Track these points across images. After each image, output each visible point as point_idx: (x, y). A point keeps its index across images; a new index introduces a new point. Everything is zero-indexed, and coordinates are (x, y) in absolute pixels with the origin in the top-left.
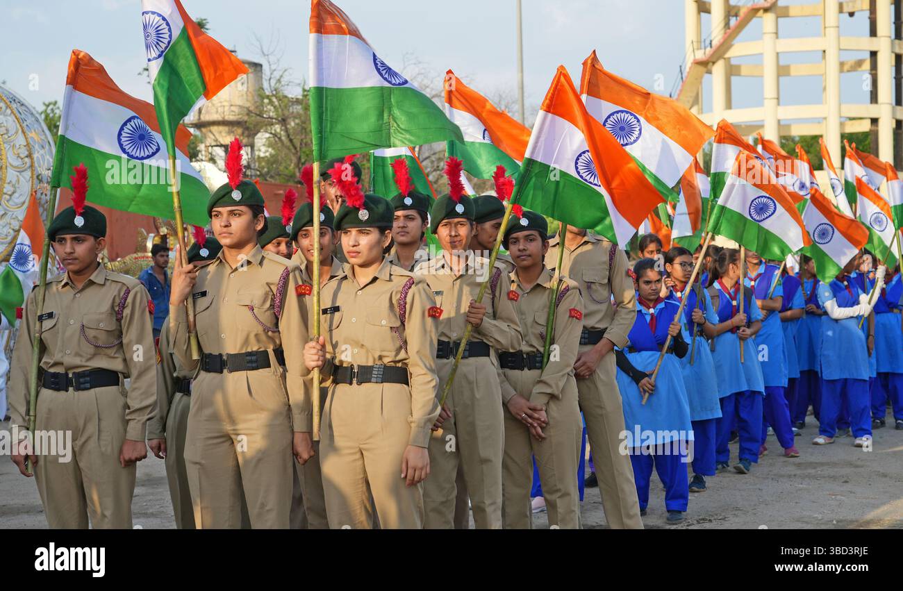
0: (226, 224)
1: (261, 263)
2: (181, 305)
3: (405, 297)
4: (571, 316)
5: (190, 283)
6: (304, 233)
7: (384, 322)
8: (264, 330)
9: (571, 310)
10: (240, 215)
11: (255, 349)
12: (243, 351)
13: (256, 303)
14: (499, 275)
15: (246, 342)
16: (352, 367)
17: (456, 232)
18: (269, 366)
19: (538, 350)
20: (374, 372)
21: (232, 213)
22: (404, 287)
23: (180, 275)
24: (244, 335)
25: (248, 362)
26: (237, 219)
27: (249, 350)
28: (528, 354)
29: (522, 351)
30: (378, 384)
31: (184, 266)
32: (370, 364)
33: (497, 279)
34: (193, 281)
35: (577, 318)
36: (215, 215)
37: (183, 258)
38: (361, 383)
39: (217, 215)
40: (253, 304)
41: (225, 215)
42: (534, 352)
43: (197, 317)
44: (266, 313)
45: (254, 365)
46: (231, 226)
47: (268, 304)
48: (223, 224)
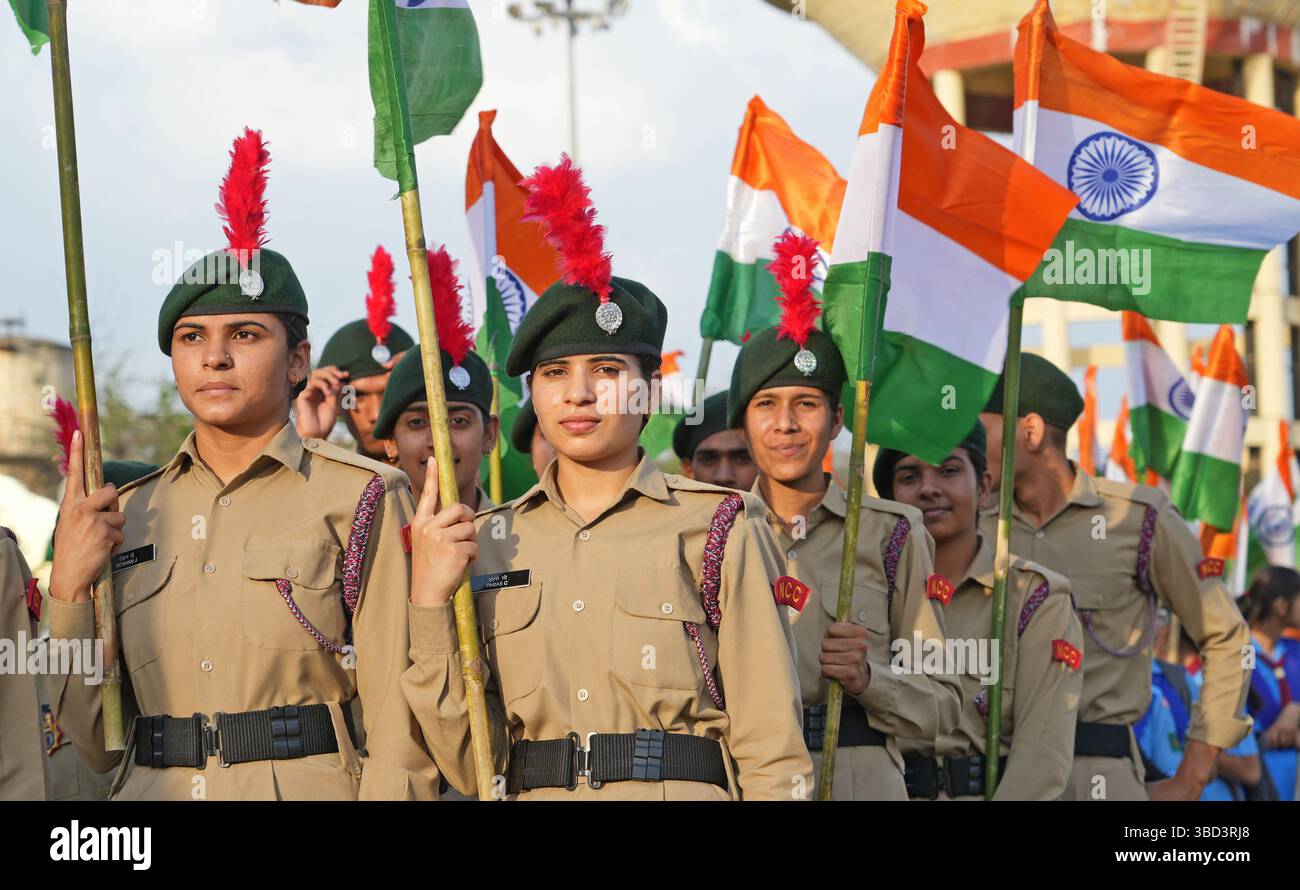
0: (223, 359)
1: (304, 468)
2: (80, 599)
3: (722, 542)
4: (1056, 659)
5: (108, 537)
6: (415, 416)
7: (667, 608)
8: (321, 647)
9: (1056, 643)
10: (257, 337)
11: (293, 701)
12: (263, 707)
13: (299, 571)
14: (904, 534)
15: (272, 679)
16: (572, 742)
17: (792, 421)
18: (332, 748)
19: (973, 746)
20: (638, 752)
21: (235, 331)
22: (716, 516)
23: (81, 513)
24: (267, 659)
25: (276, 736)
26: (246, 348)
27: (278, 703)
28: (947, 756)
29: (932, 749)
30: (651, 784)
31: (91, 491)
32: (625, 728)
33: (900, 543)
34: (116, 533)
35: (1068, 664)
36: (184, 337)
37: (89, 470)
38: (604, 782)
39: (191, 337)
40: (289, 576)
41: (216, 336)
42: (961, 750)
43: (125, 618)
44: (326, 599)
45: (294, 743)
46: (233, 366)
47: (329, 577)
48: (213, 359)
